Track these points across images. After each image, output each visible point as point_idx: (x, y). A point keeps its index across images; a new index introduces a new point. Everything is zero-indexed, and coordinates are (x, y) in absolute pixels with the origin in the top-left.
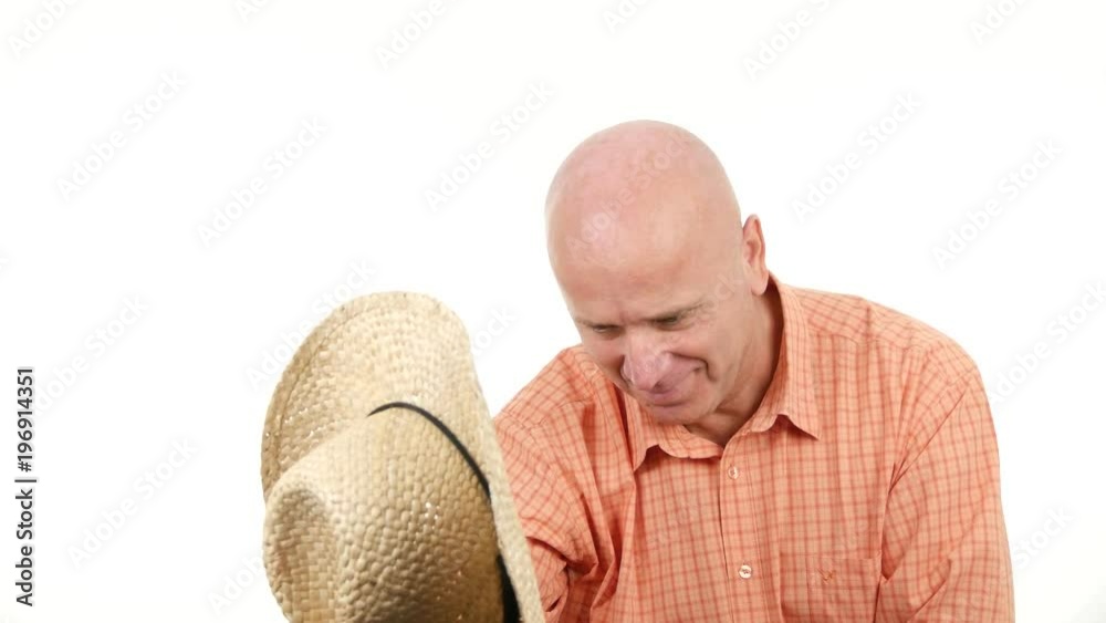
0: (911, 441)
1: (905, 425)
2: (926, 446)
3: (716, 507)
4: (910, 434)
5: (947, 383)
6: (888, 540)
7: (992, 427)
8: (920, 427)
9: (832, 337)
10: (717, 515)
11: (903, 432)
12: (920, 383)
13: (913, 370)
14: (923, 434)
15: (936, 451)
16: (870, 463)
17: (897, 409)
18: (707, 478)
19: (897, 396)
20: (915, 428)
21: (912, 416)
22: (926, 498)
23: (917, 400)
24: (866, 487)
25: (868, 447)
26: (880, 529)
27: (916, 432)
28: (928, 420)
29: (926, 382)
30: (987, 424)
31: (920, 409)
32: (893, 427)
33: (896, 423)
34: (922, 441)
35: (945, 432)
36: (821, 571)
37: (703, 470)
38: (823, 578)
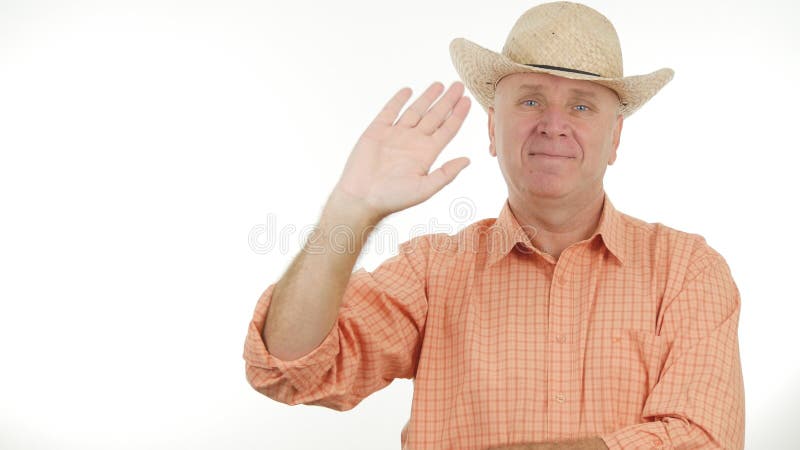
36: (612, 338)
37: (541, 276)
38: (612, 342)
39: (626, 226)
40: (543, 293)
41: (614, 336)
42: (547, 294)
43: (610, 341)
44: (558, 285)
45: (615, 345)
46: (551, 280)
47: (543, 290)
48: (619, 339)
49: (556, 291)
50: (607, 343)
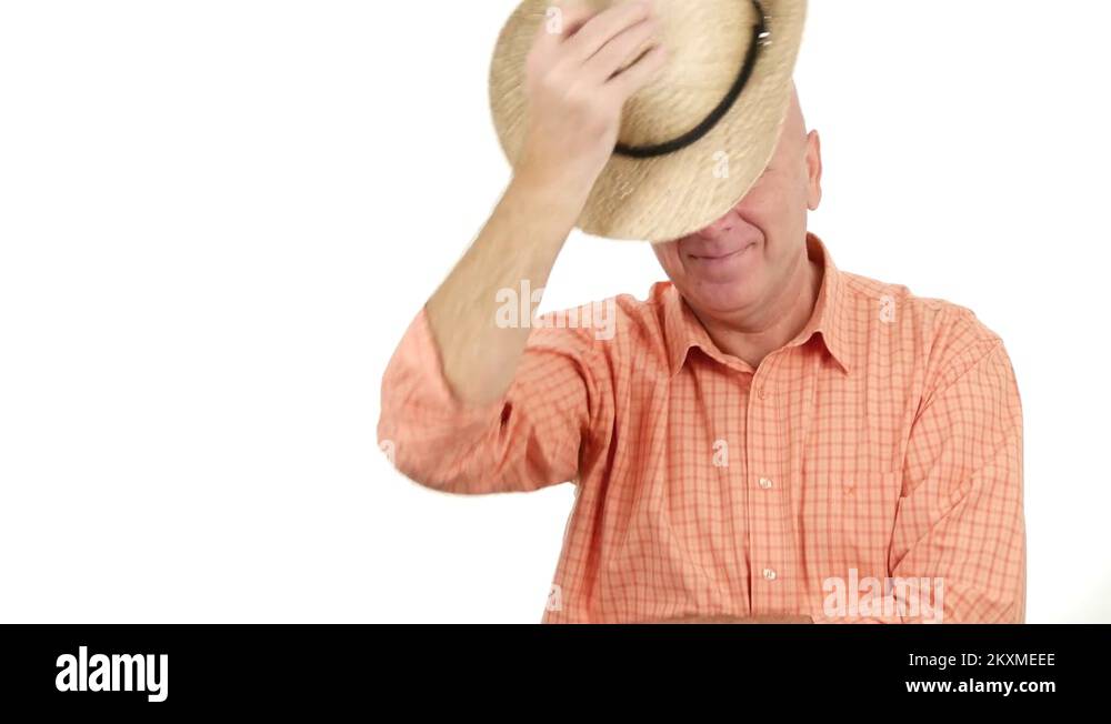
0: (939, 379)
1: (934, 364)
2: (955, 382)
3: (743, 422)
4: (939, 373)
5: (977, 338)
6: (910, 463)
7: (1017, 388)
8: (948, 367)
9: (869, 299)
10: (743, 429)
11: (932, 369)
12: (952, 334)
13: (945, 322)
14: (953, 372)
15: (963, 388)
16: (898, 395)
17: (927, 348)
18: (737, 397)
19: (928, 337)
20: (944, 368)
21: (942, 358)
22: (951, 425)
23: (947, 347)
24: (893, 416)
25: (898, 381)
26: (903, 450)
27: (944, 372)
28: (957, 362)
29: (957, 334)
30: (1011, 385)
31: (949, 354)
32: (923, 362)
33: (926, 358)
34: (950, 378)
35: (973, 373)
36: (843, 486)
37: (733, 389)
38: (844, 494)
39: (856, 297)
40: (736, 415)
41: (846, 483)
42: (743, 415)
43: (840, 491)
44: (757, 400)
45: (846, 498)
46: (748, 393)
47: (736, 410)
48: (853, 489)
49: (755, 411)
50: (836, 494)
